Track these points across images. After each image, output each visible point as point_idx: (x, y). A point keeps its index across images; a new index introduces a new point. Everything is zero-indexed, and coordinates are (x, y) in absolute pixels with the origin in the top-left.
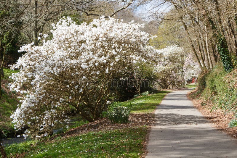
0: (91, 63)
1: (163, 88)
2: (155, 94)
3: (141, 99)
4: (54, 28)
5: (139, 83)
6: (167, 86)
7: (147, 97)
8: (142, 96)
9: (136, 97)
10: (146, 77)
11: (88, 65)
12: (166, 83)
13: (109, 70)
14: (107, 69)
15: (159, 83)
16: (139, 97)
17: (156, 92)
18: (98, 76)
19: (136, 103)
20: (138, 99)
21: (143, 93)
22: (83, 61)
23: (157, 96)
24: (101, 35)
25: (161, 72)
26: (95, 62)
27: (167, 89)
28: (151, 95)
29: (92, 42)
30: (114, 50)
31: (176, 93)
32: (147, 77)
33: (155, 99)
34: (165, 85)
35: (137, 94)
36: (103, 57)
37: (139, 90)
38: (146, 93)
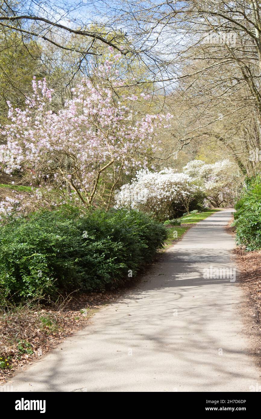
0: (162, 196)
1: (215, 207)
2: (203, 213)
3: (189, 216)
4: (137, 174)
5: (188, 202)
6: (219, 204)
7: (194, 215)
8: (190, 215)
9: (185, 215)
10: (194, 196)
11: (161, 196)
12: (218, 201)
13: (171, 199)
14: (170, 199)
15: (210, 201)
16: (187, 215)
17: (206, 210)
18: (166, 202)
19: (185, 219)
20: (187, 217)
21: (192, 212)
22: (158, 194)
23: (204, 214)
24: (167, 181)
25: (212, 189)
26: (164, 195)
27: (219, 207)
28: (199, 213)
29: (162, 184)
30: (173, 189)
31: (225, 212)
32: (196, 195)
33: (201, 216)
34: (217, 203)
35: (185, 212)
36: (168, 192)
37: (187, 209)
38: (195, 211)
